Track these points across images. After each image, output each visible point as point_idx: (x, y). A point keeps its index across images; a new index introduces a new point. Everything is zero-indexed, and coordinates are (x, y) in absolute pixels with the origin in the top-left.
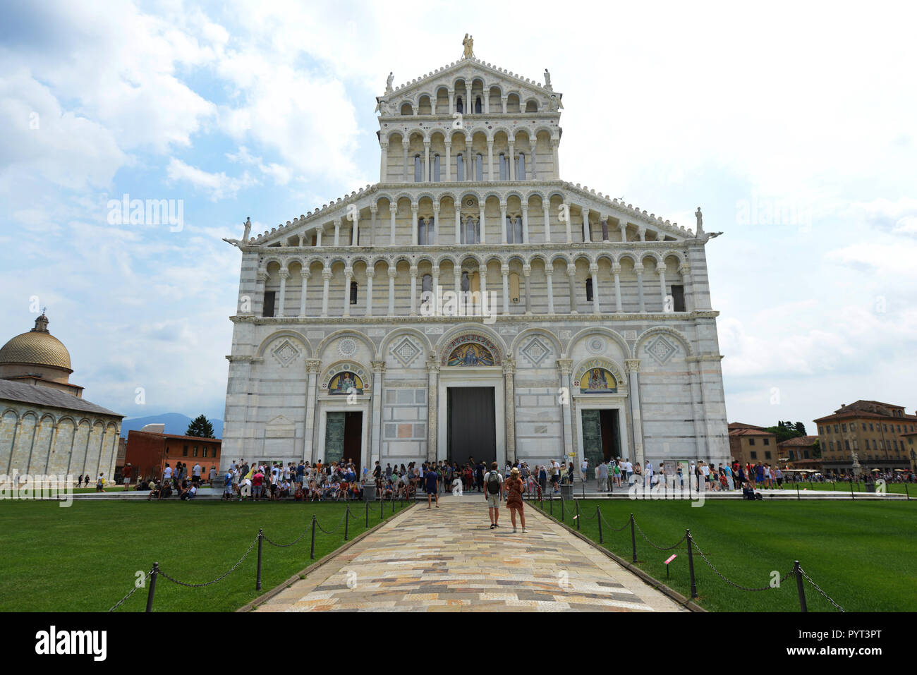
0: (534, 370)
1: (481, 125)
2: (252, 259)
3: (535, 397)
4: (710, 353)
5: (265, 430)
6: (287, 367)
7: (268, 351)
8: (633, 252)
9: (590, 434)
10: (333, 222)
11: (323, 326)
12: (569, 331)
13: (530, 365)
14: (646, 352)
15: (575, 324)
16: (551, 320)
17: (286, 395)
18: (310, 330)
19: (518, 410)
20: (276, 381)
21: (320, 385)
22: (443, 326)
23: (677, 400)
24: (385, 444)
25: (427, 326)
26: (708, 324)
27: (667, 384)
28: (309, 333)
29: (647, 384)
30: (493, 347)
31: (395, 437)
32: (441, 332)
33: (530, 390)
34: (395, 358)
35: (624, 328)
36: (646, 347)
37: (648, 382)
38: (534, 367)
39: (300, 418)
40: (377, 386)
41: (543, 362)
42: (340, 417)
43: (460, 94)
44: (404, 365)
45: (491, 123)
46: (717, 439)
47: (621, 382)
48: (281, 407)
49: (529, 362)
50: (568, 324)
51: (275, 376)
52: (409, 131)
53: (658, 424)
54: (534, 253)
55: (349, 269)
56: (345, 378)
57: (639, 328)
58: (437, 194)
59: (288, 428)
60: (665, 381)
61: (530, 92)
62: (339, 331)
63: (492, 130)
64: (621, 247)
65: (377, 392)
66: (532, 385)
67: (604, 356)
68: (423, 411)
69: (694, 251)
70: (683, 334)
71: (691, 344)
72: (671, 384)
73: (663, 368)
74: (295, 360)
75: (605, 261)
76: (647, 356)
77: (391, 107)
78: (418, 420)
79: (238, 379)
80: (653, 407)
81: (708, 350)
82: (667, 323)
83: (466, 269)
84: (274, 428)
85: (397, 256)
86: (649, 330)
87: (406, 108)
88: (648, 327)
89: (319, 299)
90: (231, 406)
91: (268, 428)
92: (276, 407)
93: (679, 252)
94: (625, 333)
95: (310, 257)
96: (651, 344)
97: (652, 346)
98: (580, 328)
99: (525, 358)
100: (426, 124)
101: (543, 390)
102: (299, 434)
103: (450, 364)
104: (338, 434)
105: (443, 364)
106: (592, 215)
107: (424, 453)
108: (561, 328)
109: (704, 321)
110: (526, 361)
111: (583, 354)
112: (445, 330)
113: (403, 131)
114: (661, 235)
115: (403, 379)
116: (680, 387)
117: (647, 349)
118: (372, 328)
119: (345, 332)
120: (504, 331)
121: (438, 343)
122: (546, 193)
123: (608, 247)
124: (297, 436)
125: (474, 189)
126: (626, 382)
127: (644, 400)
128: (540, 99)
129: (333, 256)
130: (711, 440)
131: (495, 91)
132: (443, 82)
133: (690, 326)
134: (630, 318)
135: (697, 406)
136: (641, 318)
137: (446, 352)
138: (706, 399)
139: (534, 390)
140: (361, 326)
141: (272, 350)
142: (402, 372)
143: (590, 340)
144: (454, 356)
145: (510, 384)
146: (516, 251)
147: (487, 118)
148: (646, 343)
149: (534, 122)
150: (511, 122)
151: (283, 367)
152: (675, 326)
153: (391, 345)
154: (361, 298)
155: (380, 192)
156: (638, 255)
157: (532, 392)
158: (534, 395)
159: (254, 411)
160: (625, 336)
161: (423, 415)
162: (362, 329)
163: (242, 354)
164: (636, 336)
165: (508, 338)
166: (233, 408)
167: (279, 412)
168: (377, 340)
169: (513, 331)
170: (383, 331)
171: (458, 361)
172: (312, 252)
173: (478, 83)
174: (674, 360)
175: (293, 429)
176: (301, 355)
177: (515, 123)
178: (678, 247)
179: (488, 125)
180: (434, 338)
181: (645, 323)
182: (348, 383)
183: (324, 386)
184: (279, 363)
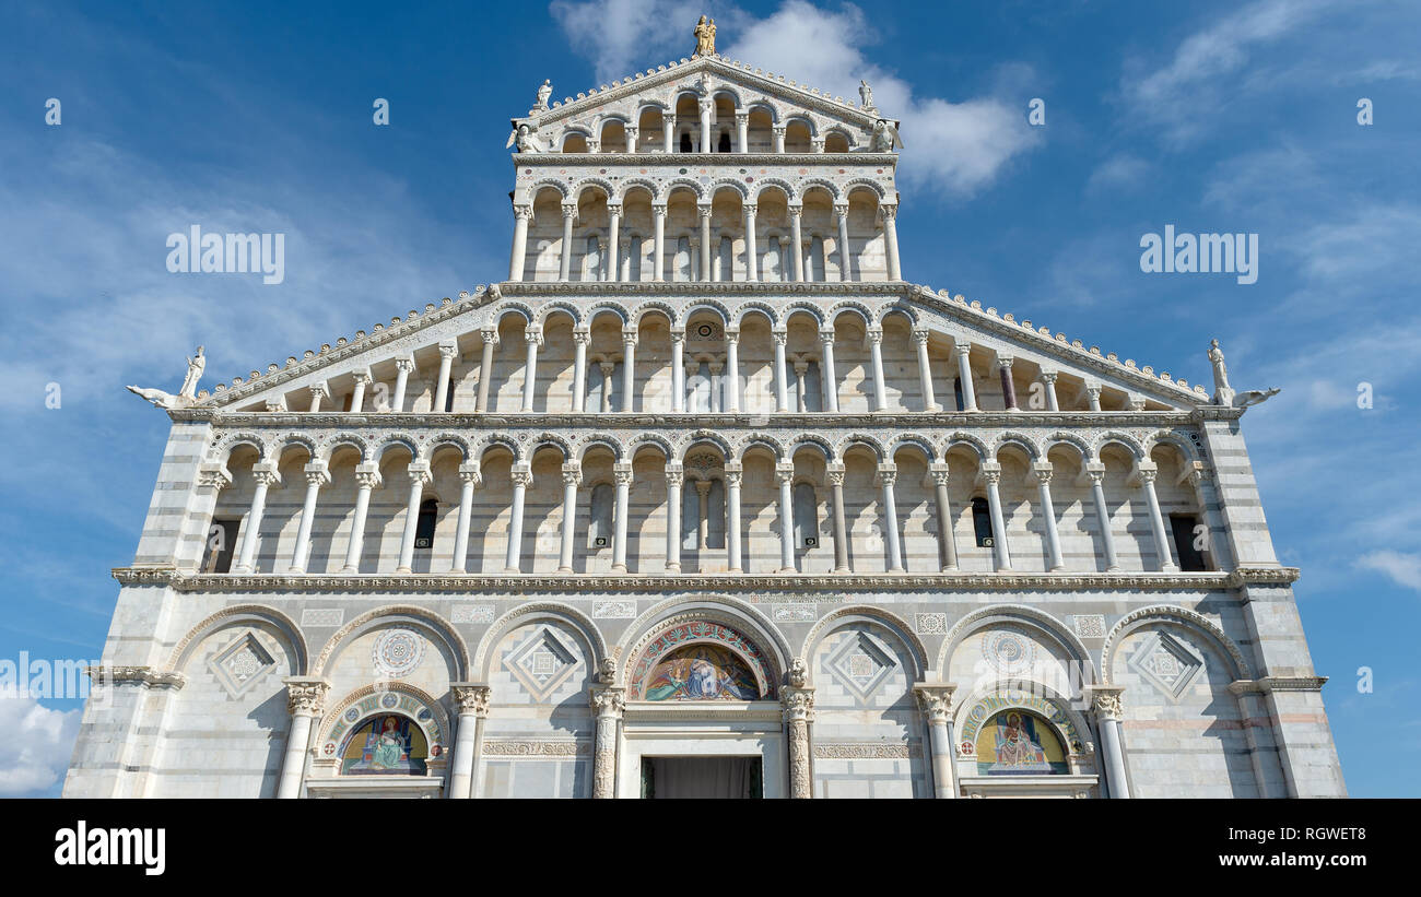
0: (857, 713)
1: (731, 175)
2: (195, 438)
3: (866, 782)
4: (1291, 670)
6: (242, 698)
7: (197, 657)
8: (1079, 434)
10: (393, 361)
11: (343, 597)
12: (943, 615)
13: (849, 701)
14: (1131, 670)
15: (954, 598)
16: (897, 589)
18: (310, 606)
20: (208, 734)
21: (318, 748)
22: (632, 598)
26: (1275, 599)
27: (1192, 752)
28: (307, 614)
29: (1142, 751)
30: (758, 653)
32: (631, 612)
33: (850, 764)
34: (514, 679)
35: (1073, 609)
36: (1129, 655)
37: (1146, 745)
38: (858, 706)
40: (465, 752)
41: (883, 693)
43: (688, 124)
44: (536, 695)
45: (753, 171)
47: (1077, 747)
49: (847, 692)
50: (940, 598)
51: (208, 723)
52: (578, 182)
54: (853, 433)
55: (419, 464)
56: (385, 729)
57: (1109, 610)
58: (633, 308)
60: (1186, 744)
61: (831, 119)
62: (378, 610)
63: (754, 184)
64: (1050, 424)
65: (460, 770)
66: (856, 751)
69: (1215, 431)
70: (1216, 623)
71: (1238, 650)
72: (1201, 751)
73: (1178, 710)
75: (1016, 457)
76: (1135, 678)
79: (106, 727)
81: (1284, 664)
82: (1174, 596)
83: (695, 472)
85: (538, 435)
86: (1134, 613)
87: (575, 141)
88: (1131, 606)
93: (1179, 435)
95: (334, 435)
96: (1142, 648)
97: (1144, 655)
98: (967, 607)
99: (835, 682)
100: (613, 171)
101: (884, 767)
105: (635, 694)
106: (980, 357)
108: (921, 606)
109: (1263, 593)
110: (839, 689)
112: (641, 609)
113: (565, 182)
114: (1134, 398)
115: (532, 734)
116: (1227, 760)
117: (1132, 661)
118: (461, 602)
119: (395, 612)
120: (784, 613)
121: (624, 641)
122: (872, 307)
123: (1019, 423)
125: (716, 299)
126: (1089, 746)
129: (387, 435)
131: (762, 120)
132: (653, 96)
134: (1087, 585)
136: (1114, 585)
140: (436, 597)
141: (209, 655)
142: (529, 714)
143: (992, 638)
144: (661, 674)
145: (802, 747)
146: (813, 427)
147: (742, 162)
148: (1128, 647)
149: (842, 172)
150: (796, 171)
151: (229, 698)
154: (444, 535)
155: (508, 300)
156: (1090, 440)
157: (856, 771)
158: (860, 777)
160: (1078, 628)
162: (438, 606)
163: (129, 663)
164: (1104, 628)
165: (795, 630)
168: (473, 634)
169: (805, 613)
170: (489, 611)
171: (670, 689)
172: (340, 424)
173: (725, 104)
174: (1202, 691)
176: (279, 669)
177: (802, 172)
179: (745, 176)
180: (613, 628)
181: (1126, 597)
182: (390, 742)
183: (328, 749)
184: (223, 689)
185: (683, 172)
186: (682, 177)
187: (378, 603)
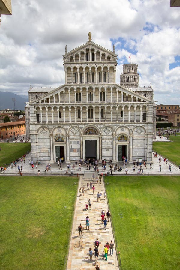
1: (94, 65)
2: (32, 107)
4: (150, 133)
5: (41, 151)
6: (45, 135)
7: (39, 131)
8: (134, 105)
9: (120, 151)
10: (53, 96)
11: (53, 125)
13: (106, 135)
15: (117, 125)
16: (111, 124)
17: (45, 142)
18: (49, 126)
19: (102, 146)
21: (53, 140)
22: (83, 125)
23: (141, 143)
24: (70, 154)
25: (79, 125)
28: (49, 127)
30: (96, 130)
31: (72, 152)
32: (83, 126)
34: (72, 133)
35: (130, 126)
37: (135, 139)
38: (107, 135)
39: (49, 148)
40: (68, 140)
41: (109, 134)
42: (59, 147)
45: (97, 65)
46: (149, 153)
47: (128, 139)
48: (44, 145)
50: (116, 125)
51: (42, 137)
52: (73, 67)
53: (136, 149)
54: (108, 105)
55: (58, 110)
57: (134, 126)
58: (81, 87)
59: (46, 150)
60: (139, 139)
61: (108, 54)
62: (57, 126)
63: (97, 67)
64: (131, 104)
65: (68, 142)
66: (106, 140)
67: (124, 133)
68: (79, 146)
69: (150, 105)
70: (144, 127)
71: (146, 130)
73: (139, 135)
74: (46, 133)
75: (127, 107)
76: (135, 132)
77: (67, 59)
78: (78, 148)
79: (33, 139)
80: (135, 145)
82: (141, 124)
84: (43, 150)
85: (71, 106)
87: (72, 59)
88: (136, 125)
89: (51, 116)
93: (146, 105)
94: (130, 127)
95: (48, 106)
96: (137, 129)
98: (119, 126)
99: (104, 133)
100: (78, 65)
101: (109, 141)
102: (49, 151)
103: (86, 134)
104: (59, 151)
105: (84, 134)
106: (124, 94)
107: (80, 156)
108: (114, 126)
109: (150, 124)
111: (119, 132)
112: (84, 126)
113: (71, 67)
114: (142, 100)
115: (74, 138)
116: (143, 140)
118: (65, 126)
120: (99, 126)
121: (83, 129)
122: (112, 87)
123: (128, 104)
125: (92, 86)
126: (129, 139)
127: (133, 143)
128: (111, 57)
129: (54, 106)
130: (148, 153)
131: (98, 53)
132: (82, 50)
133: (147, 125)
134: (132, 123)
135: (146, 145)
136: (134, 123)
137: (85, 131)
138: (148, 144)
139: (106, 141)
142: (74, 136)
143: (121, 128)
144: (87, 132)
145: (101, 140)
146: (103, 105)
147: (95, 63)
148: (135, 129)
149: (109, 64)
150: (103, 64)
151: (43, 135)
152: (143, 125)
153: (71, 130)
154: (62, 116)
155: (65, 87)
156: (135, 106)
159: (38, 146)
161: (79, 147)
162: (63, 126)
163: (33, 133)
164: (133, 128)
165: (100, 128)
166: (33, 146)
168: (67, 129)
170: (68, 127)
173: (93, 50)
174: (142, 133)
176: (48, 132)
178: (146, 104)
180: (81, 128)
181: (135, 124)
182: (60, 139)
183: (54, 140)
185: (87, 65)
186: (87, 66)
187: (56, 126)
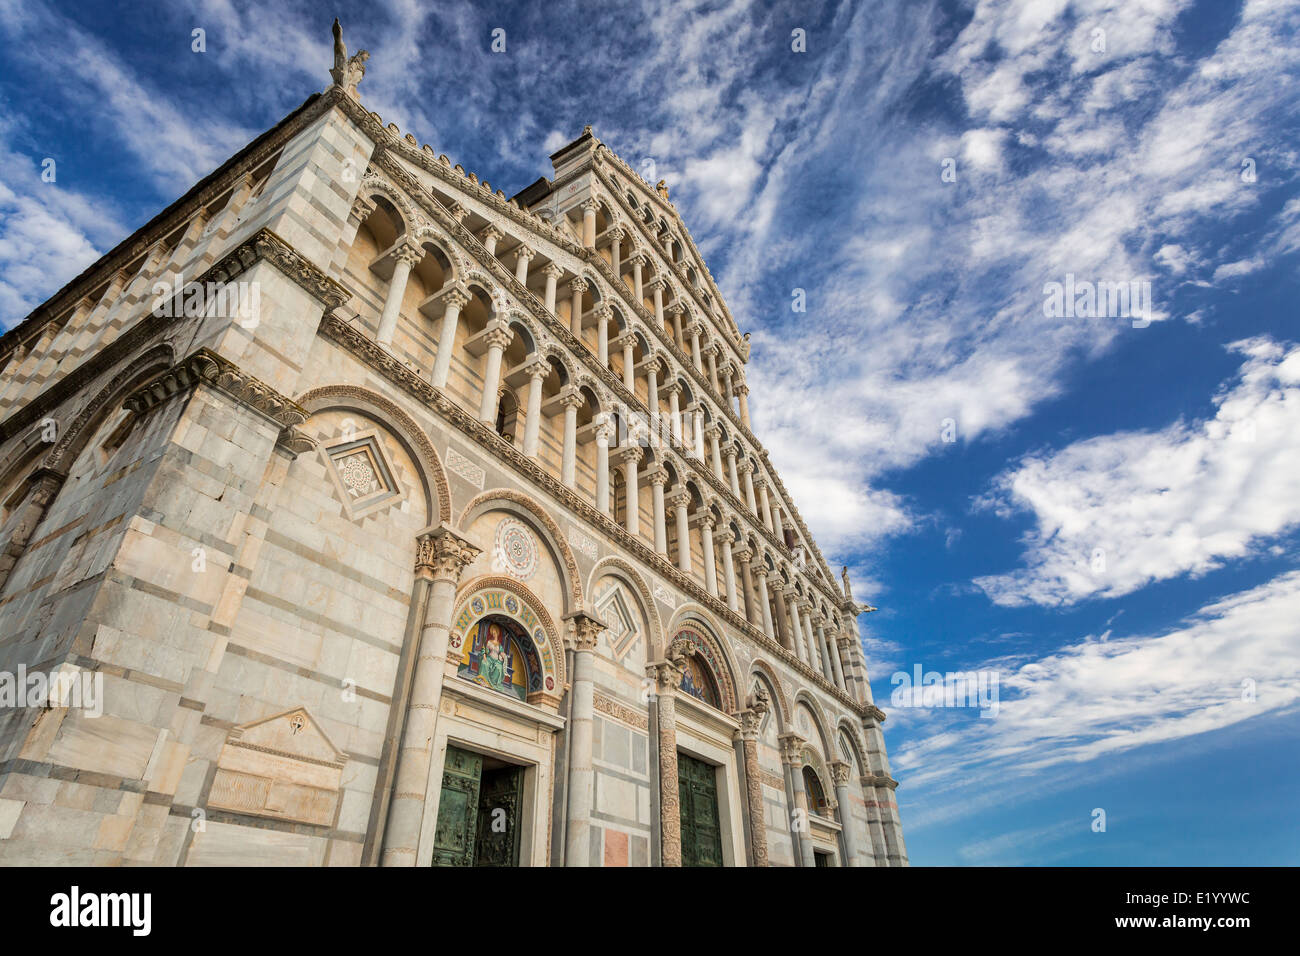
5: (214, 769)
6: (360, 523)
17: (336, 626)
18: (453, 443)
20: (310, 555)
21: (449, 634)
22: (673, 592)
28: (450, 452)
30: (720, 675)
32: (672, 603)
35: (826, 704)
39: (366, 743)
44: (615, 654)
48: (306, 673)
50: (788, 672)
51: (313, 538)
56: (491, 637)
59: (314, 775)
74: (387, 511)
78: (637, 824)
79: (215, 471)
84: (256, 763)
90: (137, 584)
91: (231, 758)
92: (287, 667)
98: (797, 684)
108: (783, 675)
112: (677, 602)
119: (524, 503)
120: (739, 648)
121: (670, 627)
124: (342, 826)
126: (835, 803)
134: (830, 692)
142: (612, 671)
151: (344, 514)
165: (742, 665)
166: (147, 598)
167: (297, 692)
169: (745, 653)
175: (334, 785)
176: (405, 506)
180: (664, 612)
181: (837, 705)
182: (494, 655)
183: (455, 641)
184: (336, 496)
187: (510, 481)
